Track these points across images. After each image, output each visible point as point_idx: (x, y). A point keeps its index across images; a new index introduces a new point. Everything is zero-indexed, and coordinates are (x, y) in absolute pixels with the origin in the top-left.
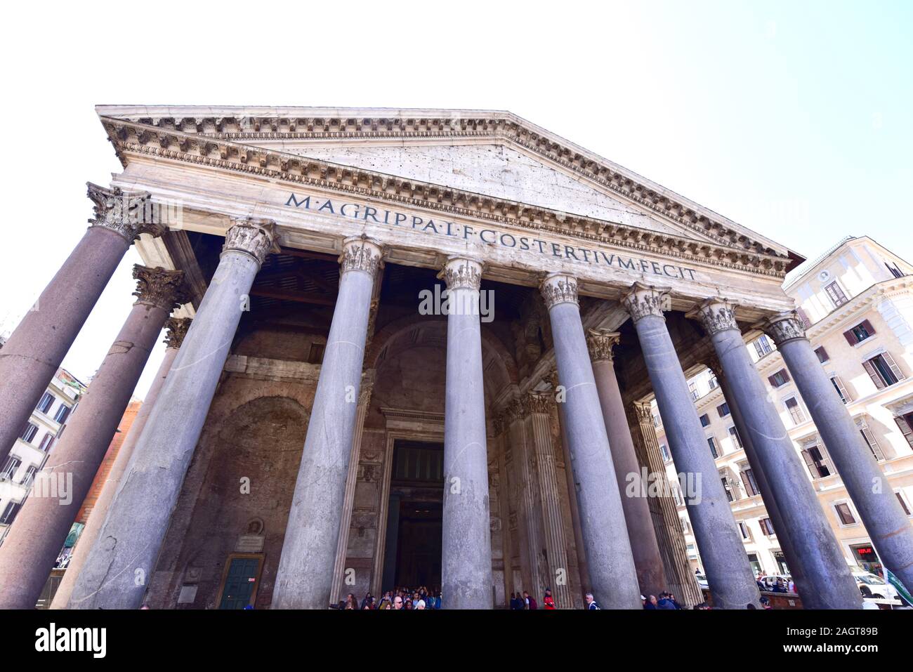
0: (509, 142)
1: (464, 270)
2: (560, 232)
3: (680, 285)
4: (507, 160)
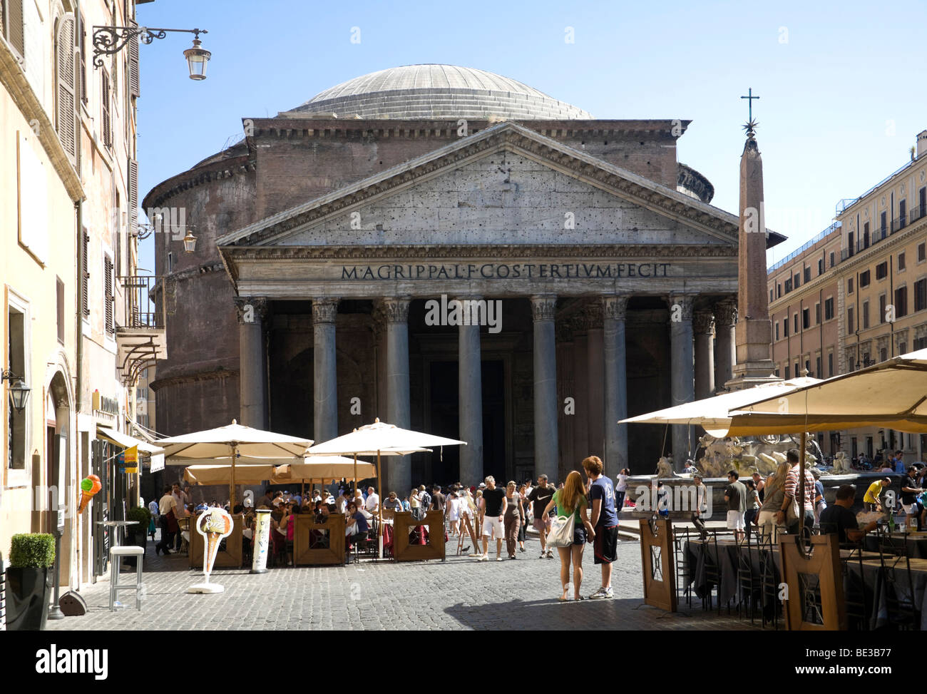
0: (512, 147)
2: (546, 256)
3: (649, 284)
4: (509, 170)
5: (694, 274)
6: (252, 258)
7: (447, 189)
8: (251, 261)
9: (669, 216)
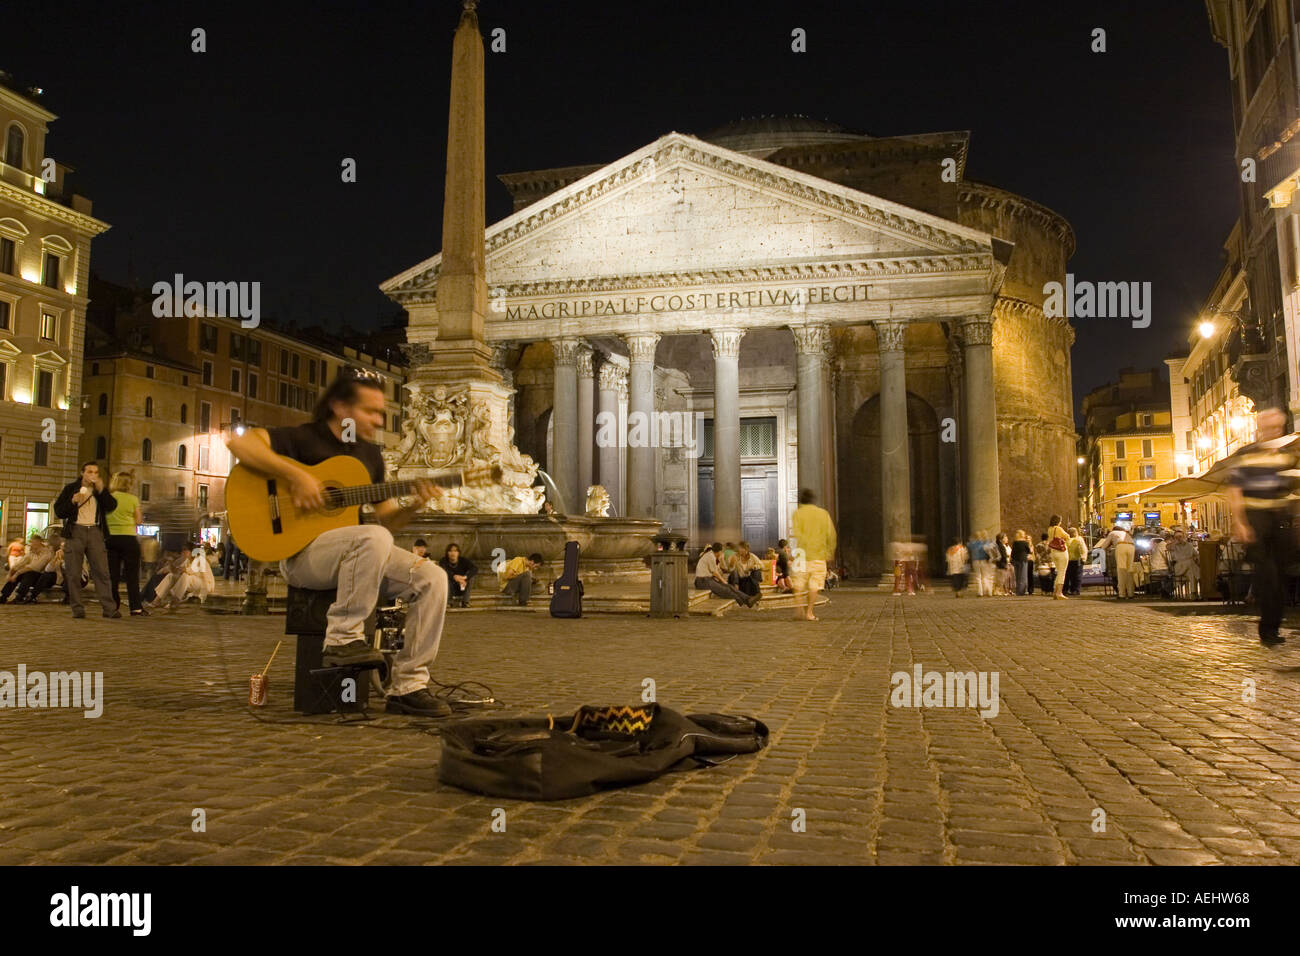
0: (685, 163)
1: (636, 347)
2: (722, 282)
3: (845, 310)
4: (683, 189)
5: (903, 296)
6: (418, 302)
7: (615, 215)
8: (417, 305)
9: (870, 227)
